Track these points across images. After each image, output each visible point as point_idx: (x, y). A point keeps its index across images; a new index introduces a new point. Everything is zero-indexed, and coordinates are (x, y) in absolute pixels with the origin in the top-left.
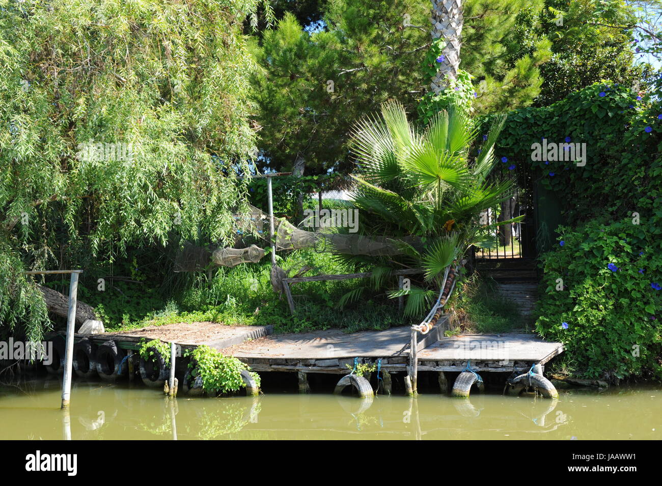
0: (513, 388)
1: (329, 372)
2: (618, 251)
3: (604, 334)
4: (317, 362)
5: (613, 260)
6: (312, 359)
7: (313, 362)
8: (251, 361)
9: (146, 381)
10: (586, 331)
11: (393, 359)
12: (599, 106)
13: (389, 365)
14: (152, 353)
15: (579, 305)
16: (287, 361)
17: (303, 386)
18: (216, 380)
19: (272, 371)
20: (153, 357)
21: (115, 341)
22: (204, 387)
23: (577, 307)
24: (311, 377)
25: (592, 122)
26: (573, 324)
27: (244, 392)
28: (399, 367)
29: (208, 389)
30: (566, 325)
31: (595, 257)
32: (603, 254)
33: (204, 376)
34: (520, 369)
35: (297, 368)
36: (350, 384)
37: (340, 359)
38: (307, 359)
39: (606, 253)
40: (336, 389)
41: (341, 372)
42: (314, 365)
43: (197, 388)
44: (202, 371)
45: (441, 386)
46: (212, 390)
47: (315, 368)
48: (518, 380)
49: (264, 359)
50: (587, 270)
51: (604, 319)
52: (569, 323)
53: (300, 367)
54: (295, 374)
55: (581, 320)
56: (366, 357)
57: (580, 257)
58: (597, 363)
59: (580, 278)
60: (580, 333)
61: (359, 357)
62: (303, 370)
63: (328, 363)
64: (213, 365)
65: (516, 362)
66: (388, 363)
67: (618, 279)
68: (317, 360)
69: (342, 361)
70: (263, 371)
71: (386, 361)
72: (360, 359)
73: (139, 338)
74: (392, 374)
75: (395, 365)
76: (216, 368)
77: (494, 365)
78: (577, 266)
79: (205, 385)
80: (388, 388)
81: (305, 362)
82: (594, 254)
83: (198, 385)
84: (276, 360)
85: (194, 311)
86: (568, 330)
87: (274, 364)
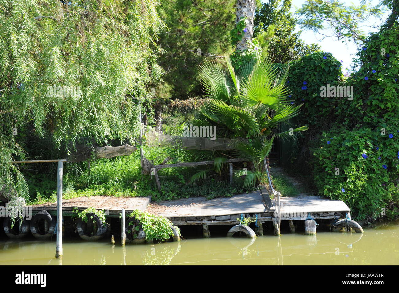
0: (336, 228)
1: (224, 224)
2: (367, 147)
3: (365, 195)
4: (216, 218)
5: (365, 152)
6: (213, 216)
7: (214, 218)
8: (173, 219)
9: (84, 237)
10: (355, 193)
11: (265, 214)
12: (325, 64)
13: (262, 218)
14: (92, 217)
15: (350, 178)
16: (197, 218)
17: (206, 234)
18: (155, 232)
19: (187, 225)
20: (93, 220)
21: (48, 211)
22: (147, 238)
23: (348, 179)
24: (211, 227)
25: (321, 73)
26: (347, 189)
27: (172, 239)
28: (268, 218)
29: (150, 239)
30: (343, 190)
31: (354, 150)
32: (359, 149)
33: (147, 230)
34: (338, 217)
35: (204, 222)
36: (239, 231)
37: (231, 215)
38: (211, 216)
39: (360, 148)
40: (228, 234)
41: (232, 224)
42: (214, 220)
43: (141, 239)
44: (145, 227)
45: (292, 229)
46: (153, 239)
47: (215, 222)
48: (339, 224)
49: (182, 217)
50: (350, 158)
51: (364, 186)
52: (346, 189)
53: (205, 222)
54: (201, 226)
55: (351, 187)
56: (248, 213)
57: (343, 151)
58: (363, 212)
59: (347, 163)
60: (351, 195)
61: (243, 213)
62: (207, 223)
63: (224, 218)
64: (151, 223)
65: (336, 213)
66: (261, 217)
67: (367, 163)
68: (216, 216)
69: (232, 217)
70: (181, 225)
71: (260, 215)
72: (244, 215)
73: (71, 207)
74: (262, 223)
75: (265, 218)
76: (153, 225)
77: (323, 215)
78: (342, 155)
79: (147, 236)
80: (262, 232)
81: (209, 218)
82: (353, 148)
83: (142, 236)
84: (190, 217)
85: (86, 189)
86: (344, 193)
87: (188, 221)
